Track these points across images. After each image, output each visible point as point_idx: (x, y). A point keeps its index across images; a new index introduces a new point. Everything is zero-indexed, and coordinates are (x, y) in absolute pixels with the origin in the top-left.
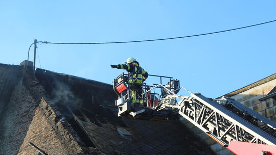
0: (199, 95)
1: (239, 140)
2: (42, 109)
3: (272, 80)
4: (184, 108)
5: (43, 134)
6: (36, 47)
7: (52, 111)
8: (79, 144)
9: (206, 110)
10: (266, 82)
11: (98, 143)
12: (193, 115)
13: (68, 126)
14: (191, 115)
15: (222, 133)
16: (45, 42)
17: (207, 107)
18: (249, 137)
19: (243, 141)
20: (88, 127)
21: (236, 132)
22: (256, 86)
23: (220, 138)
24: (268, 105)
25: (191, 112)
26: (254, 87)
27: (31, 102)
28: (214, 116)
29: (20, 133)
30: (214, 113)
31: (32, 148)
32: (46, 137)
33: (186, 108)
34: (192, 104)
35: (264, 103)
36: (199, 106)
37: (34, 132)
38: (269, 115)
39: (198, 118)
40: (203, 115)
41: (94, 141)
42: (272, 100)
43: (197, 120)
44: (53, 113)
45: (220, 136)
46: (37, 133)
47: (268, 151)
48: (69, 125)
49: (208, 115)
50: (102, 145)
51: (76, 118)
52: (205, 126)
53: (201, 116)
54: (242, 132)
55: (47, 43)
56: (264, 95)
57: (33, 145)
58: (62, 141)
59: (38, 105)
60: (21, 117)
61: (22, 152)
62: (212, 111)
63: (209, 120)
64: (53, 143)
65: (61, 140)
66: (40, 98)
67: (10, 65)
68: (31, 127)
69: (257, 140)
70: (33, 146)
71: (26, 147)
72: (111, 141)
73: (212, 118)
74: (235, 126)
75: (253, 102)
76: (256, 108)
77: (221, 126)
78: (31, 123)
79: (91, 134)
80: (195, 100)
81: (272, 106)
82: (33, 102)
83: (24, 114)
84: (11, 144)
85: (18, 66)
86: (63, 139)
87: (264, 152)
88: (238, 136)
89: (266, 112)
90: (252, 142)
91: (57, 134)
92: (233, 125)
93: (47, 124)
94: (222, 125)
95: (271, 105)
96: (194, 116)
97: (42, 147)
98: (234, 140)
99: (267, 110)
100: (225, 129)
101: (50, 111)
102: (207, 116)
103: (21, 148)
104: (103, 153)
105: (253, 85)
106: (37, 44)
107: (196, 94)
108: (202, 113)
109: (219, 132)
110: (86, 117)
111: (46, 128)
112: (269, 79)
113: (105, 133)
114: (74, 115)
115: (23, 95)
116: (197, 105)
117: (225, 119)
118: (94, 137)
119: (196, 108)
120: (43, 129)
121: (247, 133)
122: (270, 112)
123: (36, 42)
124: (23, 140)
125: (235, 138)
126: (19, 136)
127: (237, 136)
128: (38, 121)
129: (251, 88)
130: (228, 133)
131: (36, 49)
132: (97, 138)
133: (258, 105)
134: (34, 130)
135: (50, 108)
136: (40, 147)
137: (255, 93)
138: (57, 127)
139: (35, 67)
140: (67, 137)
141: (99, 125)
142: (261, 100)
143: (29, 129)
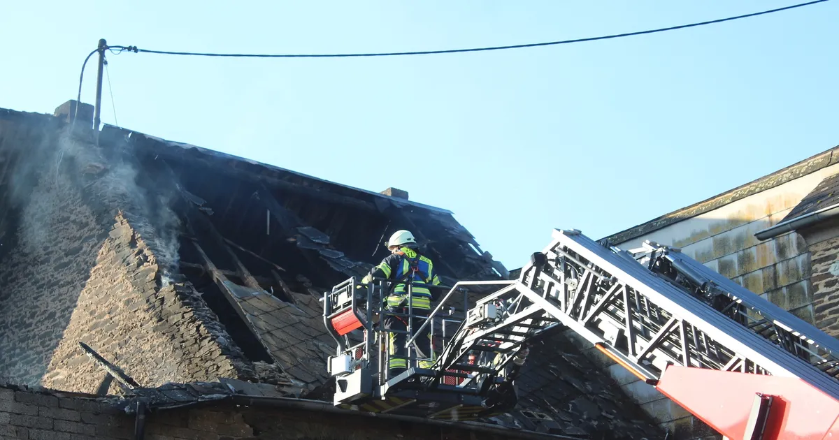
0: (575, 235)
1: (690, 365)
2: (119, 246)
3: (796, 177)
4: (532, 274)
5: (121, 320)
6: (102, 62)
7: (146, 252)
8: (225, 351)
9: (595, 278)
10: (780, 184)
11: (281, 349)
12: (558, 293)
13: (195, 299)
14: (553, 293)
15: (642, 345)
16: (130, 49)
17: (598, 270)
18: (720, 357)
19: (703, 366)
20: (254, 302)
21: (682, 342)
22: (748, 195)
23: (635, 360)
24: (781, 251)
25: (551, 285)
26: (742, 197)
27: (87, 224)
28: (620, 296)
29: (52, 315)
30: (620, 286)
31: (87, 359)
32: (127, 330)
33: (537, 274)
34: (557, 261)
35: (771, 244)
36: (577, 267)
37: (92, 313)
38: (783, 281)
39: (572, 301)
40: (586, 294)
41: (270, 344)
42: (793, 236)
43: (570, 307)
44: (151, 258)
45: (634, 354)
46: (101, 316)
47: (776, 393)
48: (197, 294)
49: (602, 293)
50: (293, 355)
51: (217, 275)
52: (593, 325)
53: (581, 297)
54: (699, 341)
55: (136, 50)
56: (771, 223)
57: (88, 349)
58: (176, 343)
59: (105, 235)
60: (56, 269)
61: (57, 370)
62: (615, 280)
63: (603, 308)
64: (147, 347)
65: (173, 337)
66: (113, 212)
67: (24, 113)
68: (84, 298)
69: (742, 364)
70: (90, 355)
71: (69, 356)
72: (320, 344)
73: (614, 302)
74: (680, 324)
75: (739, 241)
76: (745, 260)
77: (638, 325)
78: (83, 286)
79: (262, 324)
80: (565, 249)
81: (793, 256)
82: (93, 224)
83: (66, 260)
84: (23, 345)
85: (48, 115)
86: (178, 336)
87: (763, 397)
88: (689, 354)
89: (775, 273)
90: (729, 370)
91: (161, 320)
92: (676, 321)
93: (131, 290)
94: (643, 321)
95: (792, 252)
96: (561, 298)
97: (117, 357)
98: (676, 363)
99: (780, 267)
100: (651, 334)
101: (140, 252)
102: (597, 297)
103: (53, 359)
104: (296, 379)
105: (739, 192)
106: (107, 52)
107: (567, 233)
108: (584, 288)
109: (634, 341)
110: (246, 273)
111: (128, 302)
112: (787, 175)
113: (301, 322)
114: (211, 266)
115: (63, 204)
116: (571, 264)
117: (651, 306)
118: (269, 332)
119: (567, 274)
120: (121, 305)
121: (714, 343)
122: (787, 273)
123: (103, 46)
124: (61, 337)
125: (680, 359)
126: (48, 323)
127: (684, 353)
128: (106, 280)
129: (734, 200)
130: (658, 344)
131: (104, 67)
132: (278, 334)
133: (754, 250)
134: (93, 307)
135: (140, 244)
136: (109, 358)
137: (745, 215)
138: (163, 300)
139: (98, 121)
140: (189, 331)
141: (284, 298)
142: (762, 237)
143: (79, 303)
